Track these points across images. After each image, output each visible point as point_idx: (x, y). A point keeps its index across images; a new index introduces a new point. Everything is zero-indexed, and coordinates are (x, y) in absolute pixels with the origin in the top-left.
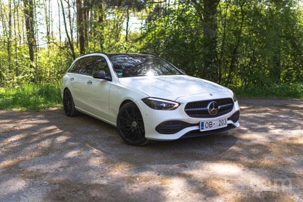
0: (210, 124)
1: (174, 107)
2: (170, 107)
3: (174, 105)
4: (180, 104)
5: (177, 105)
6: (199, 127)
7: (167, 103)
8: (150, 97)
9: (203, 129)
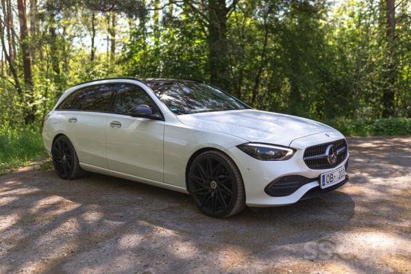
0: (331, 177)
1: (287, 154)
2: (280, 155)
3: (287, 152)
4: (295, 150)
5: (290, 152)
6: (320, 183)
7: (278, 150)
8: (250, 142)
9: (324, 185)
